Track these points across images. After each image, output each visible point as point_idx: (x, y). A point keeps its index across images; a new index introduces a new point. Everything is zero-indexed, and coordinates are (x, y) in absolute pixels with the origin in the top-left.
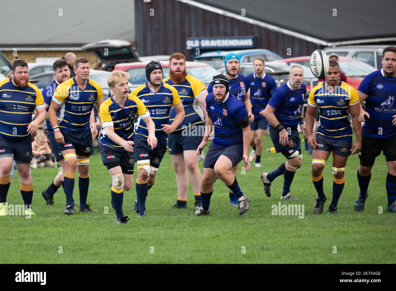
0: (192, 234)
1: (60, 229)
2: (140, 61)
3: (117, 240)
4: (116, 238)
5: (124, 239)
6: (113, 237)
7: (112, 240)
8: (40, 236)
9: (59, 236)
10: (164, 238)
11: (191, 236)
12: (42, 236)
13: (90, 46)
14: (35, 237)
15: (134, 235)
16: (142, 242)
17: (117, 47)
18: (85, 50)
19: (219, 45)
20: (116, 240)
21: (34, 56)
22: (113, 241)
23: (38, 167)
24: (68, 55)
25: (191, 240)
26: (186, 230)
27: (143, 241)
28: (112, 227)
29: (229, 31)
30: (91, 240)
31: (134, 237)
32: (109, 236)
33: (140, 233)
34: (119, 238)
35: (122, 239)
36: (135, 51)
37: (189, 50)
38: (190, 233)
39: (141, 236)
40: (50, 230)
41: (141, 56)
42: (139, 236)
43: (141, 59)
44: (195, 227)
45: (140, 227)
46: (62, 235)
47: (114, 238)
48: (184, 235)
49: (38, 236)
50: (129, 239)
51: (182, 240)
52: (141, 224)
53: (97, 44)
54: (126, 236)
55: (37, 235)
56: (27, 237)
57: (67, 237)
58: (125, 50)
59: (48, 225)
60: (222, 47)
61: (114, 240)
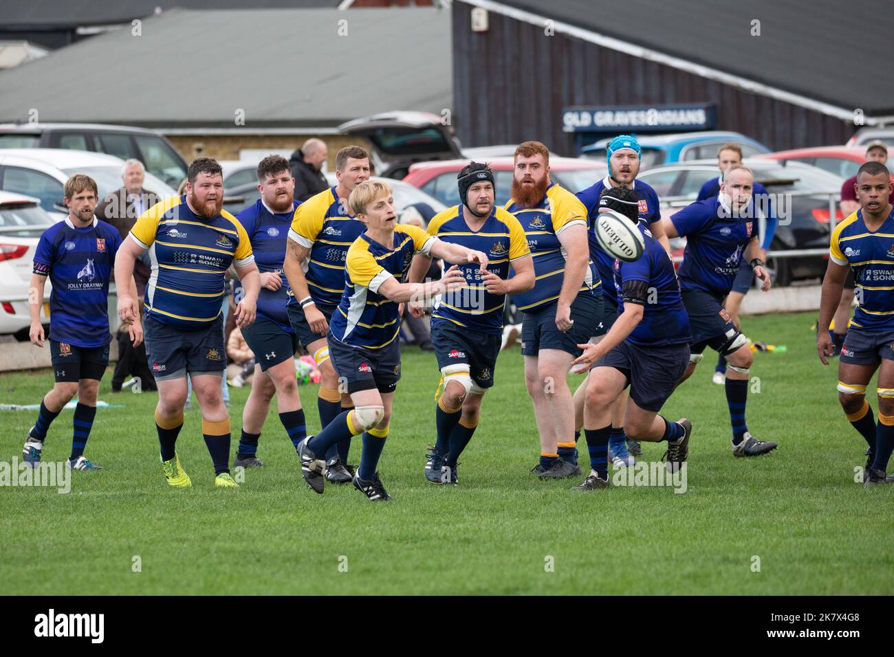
0: (573, 528)
1: (290, 517)
2: (464, 158)
3: (412, 542)
4: (410, 536)
5: (427, 539)
6: (404, 534)
7: (401, 540)
8: (247, 533)
9: (287, 532)
10: (513, 538)
11: (572, 534)
12: (252, 532)
13: (357, 125)
14: (237, 534)
15: (450, 529)
16: (467, 544)
17: (413, 127)
18: (346, 134)
19: (634, 122)
20: (410, 541)
21: (236, 147)
22: (405, 545)
23: (244, 385)
24: (311, 145)
25: (571, 542)
26: (561, 521)
27: (469, 543)
28: (402, 512)
29: (654, 92)
30: (356, 540)
31: (448, 535)
32: (396, 532)
33: (461, 526)
34: (418, 537)
35: (423, 540)
36: (453, 135)
37: (569, 133)
38: (570, 526)
39: (464, 533)
40: (269, 521)
41: (466, 146)
42: (459, 533)
43: (465, 152)
44: (579, 514)
45: (461, 513)
46: (294, 531)
47: (407, 536)
48: (557, 530)
49: (244, 533)
50: (439, 539)
51: (552, 541)
52: (465, 507)
53: (372, 121)
54: (433, 534)
55: (240, 530)
56: (220, 535)
57: (305, 535)
58: (432, 134)
59: (265, 510)
60: (640, 126)
61: (406, 542)
